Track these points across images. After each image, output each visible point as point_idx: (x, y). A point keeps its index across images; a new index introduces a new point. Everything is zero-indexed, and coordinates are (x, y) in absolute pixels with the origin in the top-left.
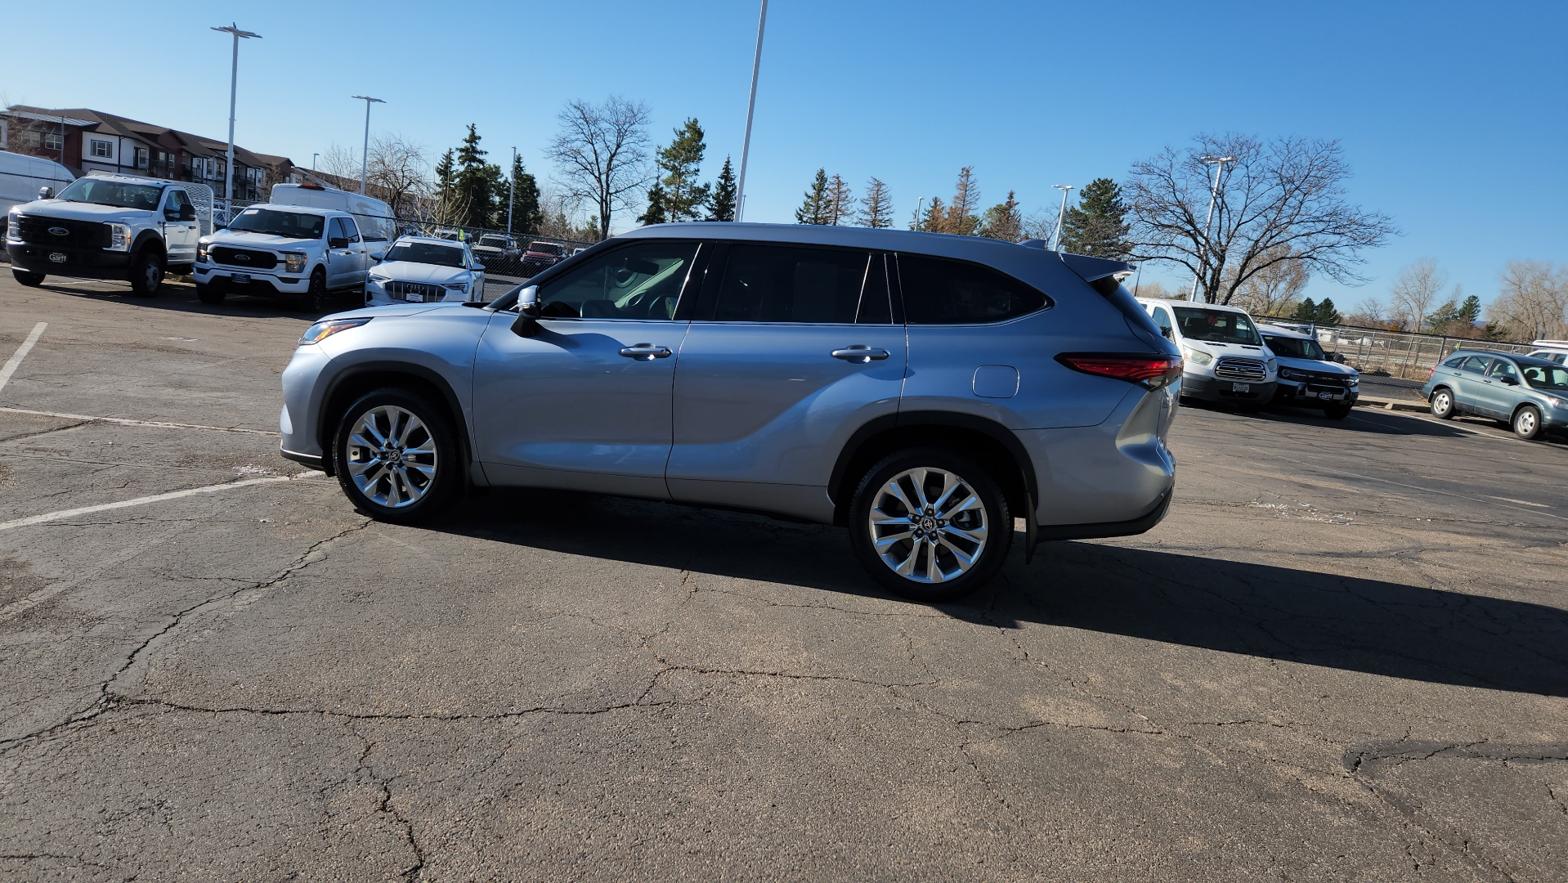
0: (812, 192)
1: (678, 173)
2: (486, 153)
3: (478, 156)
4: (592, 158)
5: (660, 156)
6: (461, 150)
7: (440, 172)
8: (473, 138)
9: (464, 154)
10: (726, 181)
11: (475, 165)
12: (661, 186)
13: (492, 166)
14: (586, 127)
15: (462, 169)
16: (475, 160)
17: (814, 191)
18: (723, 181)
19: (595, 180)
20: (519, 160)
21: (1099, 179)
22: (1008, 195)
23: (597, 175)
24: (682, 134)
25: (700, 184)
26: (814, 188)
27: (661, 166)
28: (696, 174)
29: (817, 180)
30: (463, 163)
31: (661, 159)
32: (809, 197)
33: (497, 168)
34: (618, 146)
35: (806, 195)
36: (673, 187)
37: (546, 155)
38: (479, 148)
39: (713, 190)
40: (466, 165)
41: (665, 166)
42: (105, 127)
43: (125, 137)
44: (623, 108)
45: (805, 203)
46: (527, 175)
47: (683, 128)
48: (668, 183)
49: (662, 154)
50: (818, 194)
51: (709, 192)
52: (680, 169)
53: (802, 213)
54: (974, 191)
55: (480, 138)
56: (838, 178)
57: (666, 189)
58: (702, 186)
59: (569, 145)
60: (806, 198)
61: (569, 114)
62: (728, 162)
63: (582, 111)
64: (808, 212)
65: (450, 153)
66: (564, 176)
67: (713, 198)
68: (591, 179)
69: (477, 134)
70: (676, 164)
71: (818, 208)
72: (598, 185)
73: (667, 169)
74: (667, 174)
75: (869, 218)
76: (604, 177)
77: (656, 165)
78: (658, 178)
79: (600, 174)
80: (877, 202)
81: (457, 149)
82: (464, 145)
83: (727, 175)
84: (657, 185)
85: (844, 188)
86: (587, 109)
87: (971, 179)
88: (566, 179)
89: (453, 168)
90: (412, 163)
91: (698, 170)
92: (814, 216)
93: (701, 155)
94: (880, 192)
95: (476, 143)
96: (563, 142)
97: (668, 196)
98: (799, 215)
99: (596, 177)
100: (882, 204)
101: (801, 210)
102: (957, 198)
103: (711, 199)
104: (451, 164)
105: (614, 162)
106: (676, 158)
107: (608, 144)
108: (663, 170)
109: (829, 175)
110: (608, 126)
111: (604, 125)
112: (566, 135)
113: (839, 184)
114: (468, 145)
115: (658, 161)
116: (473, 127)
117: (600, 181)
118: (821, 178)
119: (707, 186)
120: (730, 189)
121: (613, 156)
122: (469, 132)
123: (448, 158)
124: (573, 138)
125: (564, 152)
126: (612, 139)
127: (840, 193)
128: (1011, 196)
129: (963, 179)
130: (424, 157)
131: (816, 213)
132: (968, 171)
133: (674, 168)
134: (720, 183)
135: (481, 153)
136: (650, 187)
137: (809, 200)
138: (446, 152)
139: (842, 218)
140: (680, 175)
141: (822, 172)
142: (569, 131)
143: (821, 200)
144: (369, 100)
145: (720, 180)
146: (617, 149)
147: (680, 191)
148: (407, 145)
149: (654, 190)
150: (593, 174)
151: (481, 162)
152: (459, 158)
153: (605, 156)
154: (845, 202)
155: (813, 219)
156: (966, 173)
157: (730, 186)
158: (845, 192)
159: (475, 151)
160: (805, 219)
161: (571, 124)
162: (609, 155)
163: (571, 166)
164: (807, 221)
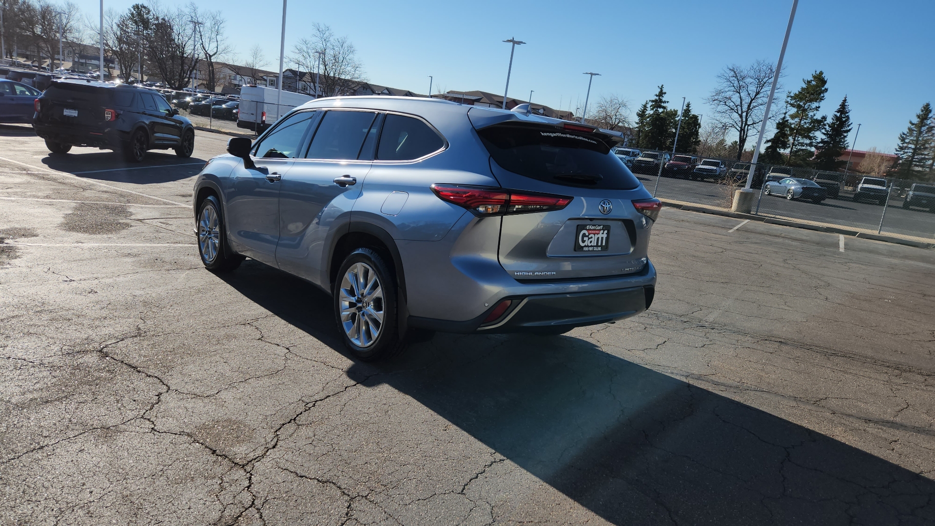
0: (916, 120)
1: (802, 111)
2: (668, 102)
3: (662, 104)
4: (738, 103)
5: (790, 98)
6: (653, 101)
7: (638, 115)
8: (661, 93)
9: (654, 103)
10: (841, 114)
11: (661, 110)
12: (787, 119)
13: (673, 110)
14: (736, 82)
15: (652, 112)
16: (661, 107)
17: (918, 120)
18: (838, 114)
19: (739, 116)
20: (688, 106)
23: (740, 113)
24: (809, 82)
25: (818, 116)
26: (919, 117)
27: (789, 105)
28: (817, 110)
29: (922, 111)
30: (652, 109)
31: (789, 101)
32: (913, 124)
33: (676, 112)
34: (758, 93)
35: (911, 123)
36: (797, 120)
37: (705, 101)
38: (664, 99)
39: (829, 120)
40: (654, 110)
41: (792, 105)
42: (484, 100)
43: (492, 104)
44: (764, 68)
45: (909, 129)
46: (693, 115)
47: (810, 78)
48: (793, 117)
49: (792, 97)
50: (922, 121)
51: (825, 122)
52: (804, 107)
53: (905, 136)
55: (665, 93)
57: (791, 121)
58: (819, 118)
59: (723, 94)
60: (910, 125)
61: (725, 74)
62: (845, 101)
63: (735, 72)
64: (911, 135)
65: (646, 104)
66: (716, 114)
67: (829, 126)
68: (736, 116)
69: (664, 91)
70: (801, 104)
71: (920, 133)
72: (740, 119)
73: (794, 107)
74: (793, 110)
76: (744, 114)
77: (785, 105)
78: (785, 114)
79: (742, 112)
81: (650, 101)
82: (655, 98)
83: (843, 109)
84: (784, 118)
86: (739, 70)
88: (718, 116)
89: (647, 112)
90: (623, 112)
91: (819, 107)
92: (915, 139)
93: (823, 97)
95: (663, 97)
96: (719, 93)
97: (793, 126)
98: (903, 137)
99: (739, 114)
101: (904, 134)
103: (827, 127)
104: (646, 110)
105: (753, 104)
106: (801, 99)
107: (750, 92)
108: (789, 107)
110: (752, 80)
111: (748, 80)
112: (722, 88)
114: (657, 98)
115: (787, 102)
116: (662, 87)
117: (741, 116)
118: (927, 109)
119: (824, 118)
120: (844, 119)
121: (752, 100)
122: (659, 90)
123: (645, 107)
124: (727, 90)
125: (719, 99)
126: (753, 89)
130: (629, 107)
131: (918, 137)
133: (799, 107)
134: (836, 115)
135: (665, 102)
136: (779, 119)
137: (912, 127)
138: (644, 103)
140: (804, 110)
141: (928, 105)
142: (723, 85)
143: (924, 126)
144: (592, 74)
145: (836, 113)
146: (755, 96)
147: (802, 122)
148: (620, 101)
149: (781, 121)
150: (737, 113)
151: (664, 108)
152: (651, 106)
153: (748, 100)
155: (915, 140)
157: (844, 118)
159: (661, 101)
160: (907, 141)
161: (726, 81)
162: (750, 100)
163: (722, 108)
164: (909, 143)
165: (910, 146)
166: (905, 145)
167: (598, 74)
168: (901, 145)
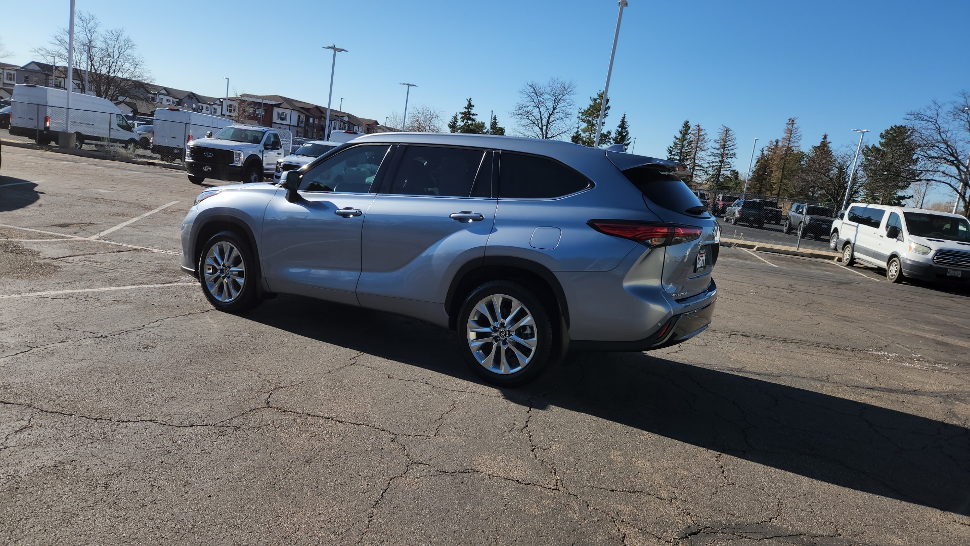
0: (679, 136)
1: (591, 125)
2: (476, 114)
3: (472, 117)
4: (538, 117)
5: (581, 114)
6: (463, 113)
7: (450, 126)
8: (470, 106)
9: (464, 116)
10: (622, 129)
11: (470, 122)
12: (579, 133)
13: (480, 122)
14: (536, 98)
15: (462, 124)
16: (470, 119)
17: (681, 135)
18: (620, 129)
19: (539, 130)
20: (495, 119)
21: (895, 126)
22: (823, 137)
23: (540, 126)
24: (595, 100)
25: (605, 131)
26: (681, 133)
27: (580, 120)
28: (603, 125)
29: (683, 127)
30: (463, 121)
31: (581, 116)
32: (677, 139)
33: (483, 124)
34: (554, 109)
35: (675, 137)
36: (587, 134)
37: (510, 115)
38: (473, 112)
39: (613, 135)
40: (465, 122)
41: (583, 120)
44: (559, 86)
45: (674, 143)
46: (499, 128)
47: (596, 97)
48: (584, 131)
49: (582, 113)
50: (684, 136)
51: (610, 136)
52: (593, 122)
53: (671, 149)
54: (797, 134)
55: (473, 106)
56: (698, 126)
57: (583, 135)
58: (606, 133)
59: (525, 109)
60: (675, 140)
61: (526, 90)
62: (624, 117)
63: (534, 88)
64: (676, 148)
65: (457, 115)
66: (521, 128)
67: (613, 140)
68: (537, 129)
69: (472, 104)
70: (590, 119)
71: (683, 146)
72: (541, 133)
73: (584, 122)
74: (584, 125)
75: (719, 152)
76: (544, 128)
77: (577, 120)
78: (578, 128)
79: (542, 126)
80: (725, 142)
81: (460, 113)
82: (464, 110)
83: (623, 125)
84: (577, 132)
85: (702, 133)
86: (537, 87)
87: (795, 126)
88: (522, 129)
89: (458, 124)
90: (435, 122)
91: (604, 123)
92: (679, 151)
93: (607, 113)
94: (728, 135)
95: (471, 109)
96: (522, 107)
97: (584, 139)
98: (670, 150)
99: (540, 128)
100: (729, 143)
101: (671, 147)
102: (784, 139)
103: (611, 141)
104: (457, 121)
105: (551, 119)
106: (590, 115)
107: (548, 107)
108: (581, 123)
109: (692, 125)
110: (549, 97)
111: (546, 96)
112: (524, 103)
113: (699, 130)
114: (467, 110)
115: (579, 117)
116: (470, 99)
117: (542, 130)
118: (686, 126)
119: (609, 133)
120: (624, 134)
121: (550, 115)
122: (468, 103)
123: (455, 118)
124: (528, 104)
125: (521, 113)
126: (550, 105)
127: (699, 136)
128: (825, 137)
129: (789, 126)
130: (441, 118)
131: (681, 149)
132: (793, 121)
133: (589, 122)
134: (618, 130)
135: (474, 115)
136: (573, 133)
137: (677, 141)
138: (454, 115)
139: (700, 152)
140: (593, 126)
141: (687, 122)
142: (525, 100)
143: (685, 140)
144: (409, 85)
145: (618, 128)
146: (553, 110)
147: (592, 136)
148: (432, 111)
149: (575, 135)
150: (538, 126)
151: (473, 120)
152: (461, 118)
153: (546, 115)
154: (703, 142)
155: (679, 153)
156: (792, 122)
157: (624, 132)
158: (703, 135)
159: (470, 113)
160: (673, 153)
161: (527, 96)
162: (549, 114)
163: (525, 121)
164: (675, 155)
165: (676, 157)
166: (672, 157)
167: (415, 86)
168: (669, 157)
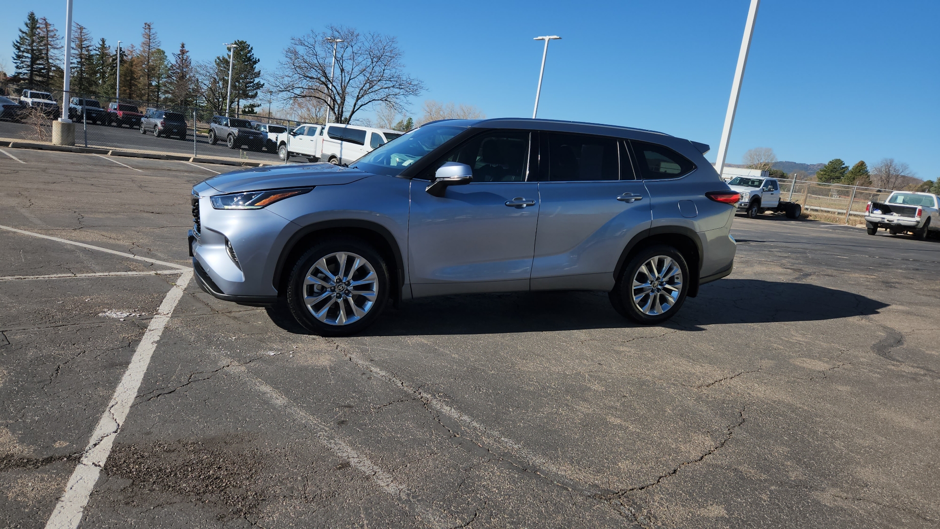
0: (25, 29)
17: (27, 28)
21: (238, 41)
22: (181, 45)
26: (27, 26)
29: (29, 20)
32: (23, 32)
35: (21, 31)
45: (20, 37)
50: (32, 31)
53: (18, 44)
54: (156, 40)
56: (45, 20)
60: (20, 34)
64: (25, 44)
71: (33, 41)
75: (77, 52)
80: (81, 41)
85: (51, 28)
87: (153, 31)
92: (29, 48)
94: (82, 34)
98: (16, 46)
100: (85, 42)
101: (17, 42)
102: (144, 43)
109: (38, 16)
113: (47, 24)
118: (32, 17)
127: (48, 31)
128: (183, 46)
129: (146, 31)
131: (31, 46)
132: (149, 26)
137: (24, 35)
139: (52, 50)
141: (33, 14)
143: (34, 35)
154: (54, 39)
156: (148, 26)
158: (52, 31)
160: (22, 49)
164: (23, 52)
165: (25, 54)
166: (20, 53)
168: (17, 53)
